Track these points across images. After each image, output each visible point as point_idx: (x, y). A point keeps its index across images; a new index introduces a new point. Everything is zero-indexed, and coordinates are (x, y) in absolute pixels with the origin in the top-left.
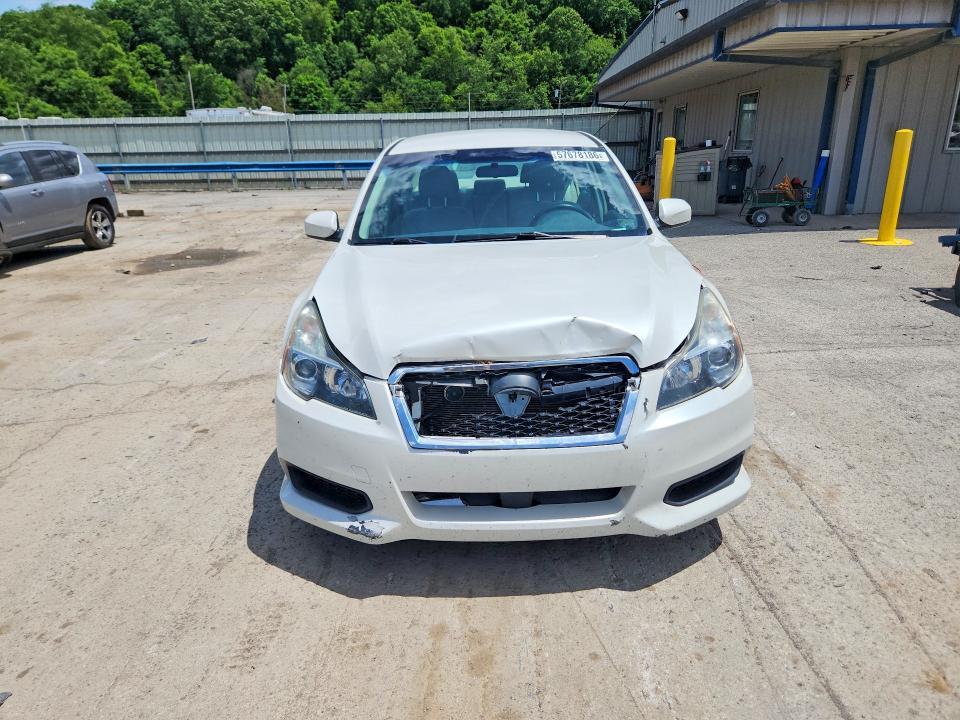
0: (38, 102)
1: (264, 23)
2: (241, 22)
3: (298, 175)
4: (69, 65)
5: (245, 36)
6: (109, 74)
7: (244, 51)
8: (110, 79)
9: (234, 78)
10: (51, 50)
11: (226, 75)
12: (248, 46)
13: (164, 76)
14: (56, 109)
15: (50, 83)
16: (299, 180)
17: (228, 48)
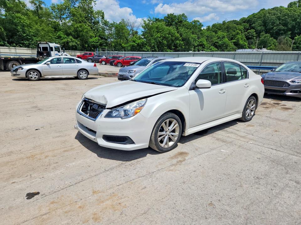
0: (212, 47)
1: (295, 20)
2: (285, 21)
3: (261, 71)
4: (223, 37)
5: (285, 25)
6: (235, 39)
7: (284, 30)
8: (234, 41)
9: (276, 39)
10: (220, 33)
11: (274, 38)
12: (286, 28)
13: (253, 39)
14: (216, 49)
15: (217, 43)
16: (260, 72)
17: (278, 29)
